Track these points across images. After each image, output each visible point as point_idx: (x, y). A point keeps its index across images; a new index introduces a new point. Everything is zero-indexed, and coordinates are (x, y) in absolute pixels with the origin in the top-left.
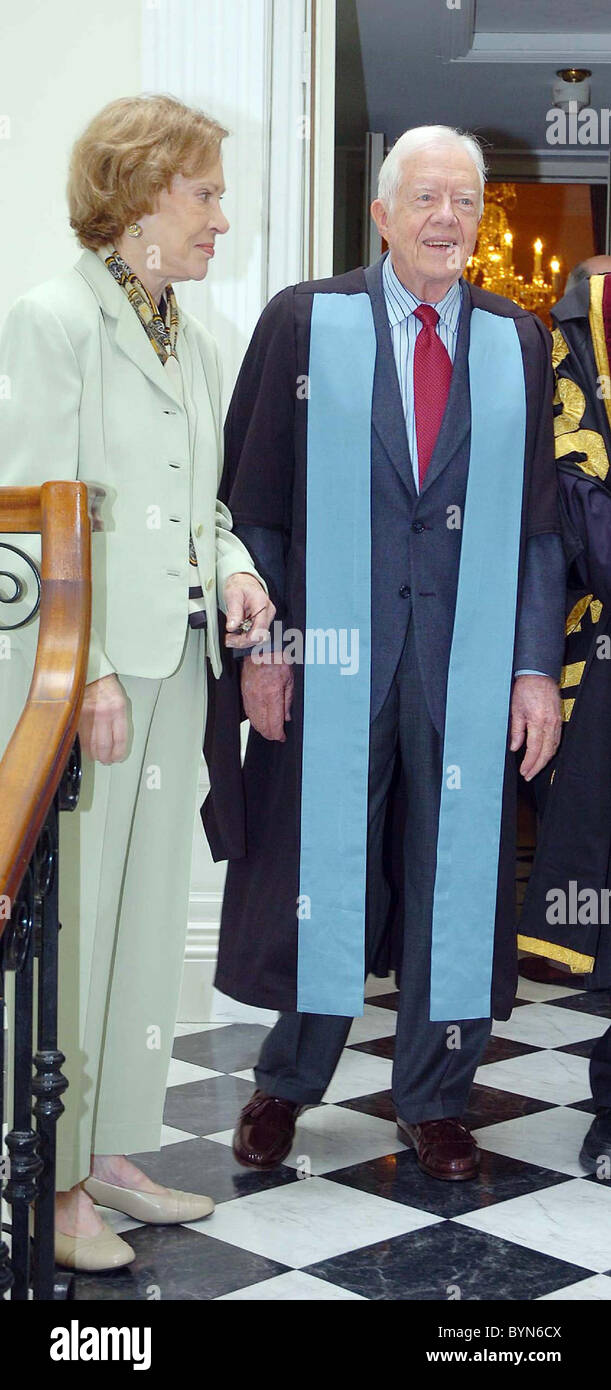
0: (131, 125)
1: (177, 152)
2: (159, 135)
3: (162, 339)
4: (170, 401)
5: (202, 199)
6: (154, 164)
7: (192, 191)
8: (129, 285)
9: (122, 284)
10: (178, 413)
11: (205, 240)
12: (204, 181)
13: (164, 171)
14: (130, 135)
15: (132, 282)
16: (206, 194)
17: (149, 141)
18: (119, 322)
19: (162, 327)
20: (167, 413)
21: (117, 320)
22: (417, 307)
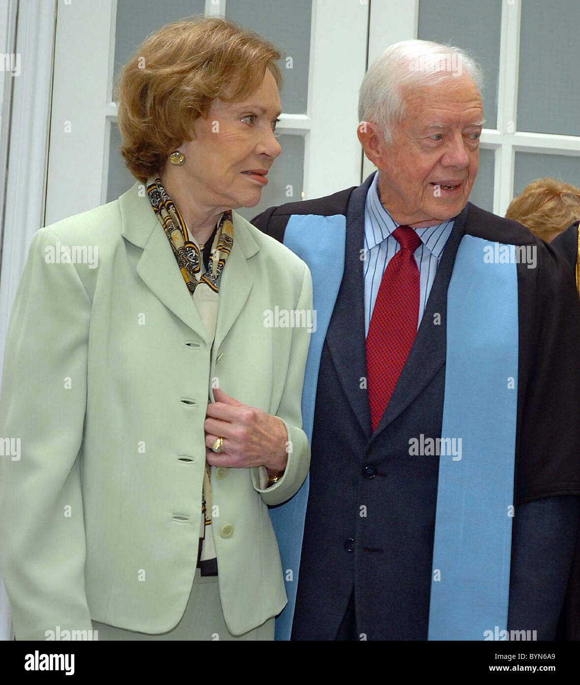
0: (173, 49)
1: (214, 76)
2: (197, 59)
3: (190, 267)
4: (193, 333)
5: (245, 123)
6: (188, 89)
7: (235, 115)
8: (164, 213)
9: (158, 211)
10: (202, 346)
11: (256, 165)
12: (250, 104)
13: (198, 95)
14: (171, 59)
15: (168, 209)
16: (251, 116)
17: (187, 66)
18: (144, 251)
19: (192, 255)
20: (189, 345)
21: (143, 249)
22: (396, 228)
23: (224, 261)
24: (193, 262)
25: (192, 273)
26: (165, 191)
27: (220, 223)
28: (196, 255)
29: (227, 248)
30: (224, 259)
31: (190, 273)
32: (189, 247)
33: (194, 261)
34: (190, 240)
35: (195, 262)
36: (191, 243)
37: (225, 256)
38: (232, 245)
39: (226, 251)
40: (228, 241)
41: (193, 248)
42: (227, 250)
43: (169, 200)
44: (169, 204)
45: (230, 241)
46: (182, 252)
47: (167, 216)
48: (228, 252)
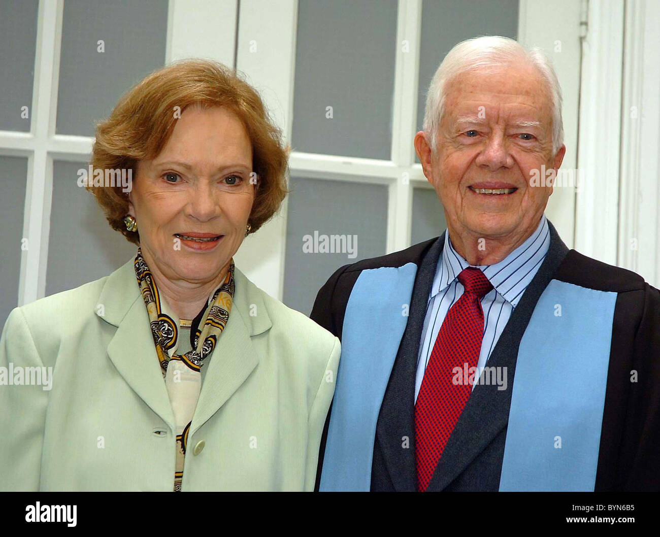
8: (143, 284)
10: (169, 433)
18: (119, 329)
19: (165, 328)
20: (159, 433)
21: (118, 327)
22: (462, 270)
23: (214, 337)
24: (165, 337)
25: (163, 349)
26: (143, 260)
27: (215, 294)
28: (168, 329)
29: (220, 322)
30: (215, 336)
31: (162, 349)
32: (161, 321)
33: (166, 335)
34: (162, 313)
35: (167, 337)
36: (165, 316)
37: (216, 331)
38: (227, 319)
39: (217, 325)
40: (223, 314)
41: (165, 322)
42: (221, 324)
43: (147, 270)
44: (147, 274)
45: (225, 315)
46: (154, 327)
47: (145, 288)
48: (222, 328)
